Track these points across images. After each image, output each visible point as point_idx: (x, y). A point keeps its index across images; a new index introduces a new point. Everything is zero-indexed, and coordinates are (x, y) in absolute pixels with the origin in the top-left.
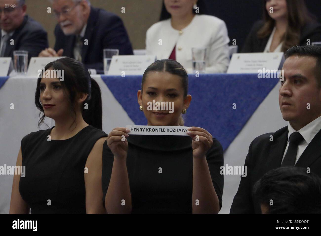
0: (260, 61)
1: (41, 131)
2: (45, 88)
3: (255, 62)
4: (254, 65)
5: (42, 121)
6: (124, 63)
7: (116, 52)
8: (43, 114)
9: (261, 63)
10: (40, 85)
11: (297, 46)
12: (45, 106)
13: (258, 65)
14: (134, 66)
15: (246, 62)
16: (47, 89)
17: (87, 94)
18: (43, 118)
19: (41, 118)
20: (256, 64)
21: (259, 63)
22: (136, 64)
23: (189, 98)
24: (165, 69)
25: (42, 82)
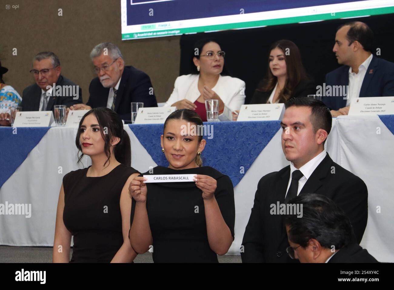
0: (264, 111)
2: (85, 130)
3: (260, 111)
4: (260, 114)
6: (148, 113)
7: (142, 104)
8: (82, 153)
9: (265, 113)
11: (295, 98)
13: (262, 114)
14: (157, 116)
15: (252, 111)
17: (120, 139)
18: (81, 157)
19: (79, 157)
20: (261, 113)
21: (264, 113)
22: (159, 115)
23: (204, 143)
24: (182, 117)
25: (83, 124)
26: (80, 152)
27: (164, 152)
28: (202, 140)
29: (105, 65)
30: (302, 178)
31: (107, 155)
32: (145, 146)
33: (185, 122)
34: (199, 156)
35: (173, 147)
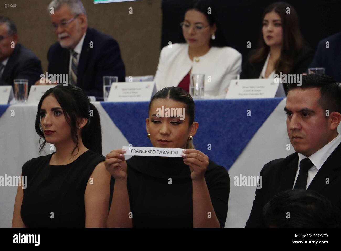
0: (257, 87)
1: (42, 157)
2: (45, 114)
3: (252, 87)
4: (252, 91)
5: (42, 148)
6: (123, 89)
7: (116, 79)
8: (44, 140)
9: (259, 89)
10: (41, 112)
12: (46, 133)
13: (255, 91)
14: (133, 93)
15: (244, 87)
16: (47, 115)
17: (87, 119)
18: (43, 145)
19: (41, 145)
20: (253, 89)
21: (257, 89)
22: (135, 91)
23: (196, 126)
24: (168, 96)
25: (42, 108)
26: (42, 139)
27: (149, 138)
28: (194, 123)
29: (64, 22)
30: (313, 168)
31: (74, 141)
32: (120, 128)
33: (173, 101)
34: (190, 141)
35: (159, 131)
